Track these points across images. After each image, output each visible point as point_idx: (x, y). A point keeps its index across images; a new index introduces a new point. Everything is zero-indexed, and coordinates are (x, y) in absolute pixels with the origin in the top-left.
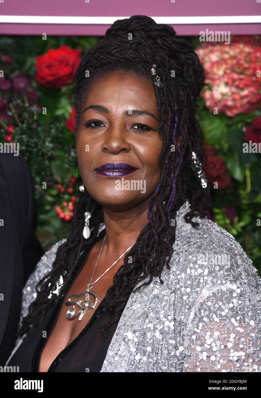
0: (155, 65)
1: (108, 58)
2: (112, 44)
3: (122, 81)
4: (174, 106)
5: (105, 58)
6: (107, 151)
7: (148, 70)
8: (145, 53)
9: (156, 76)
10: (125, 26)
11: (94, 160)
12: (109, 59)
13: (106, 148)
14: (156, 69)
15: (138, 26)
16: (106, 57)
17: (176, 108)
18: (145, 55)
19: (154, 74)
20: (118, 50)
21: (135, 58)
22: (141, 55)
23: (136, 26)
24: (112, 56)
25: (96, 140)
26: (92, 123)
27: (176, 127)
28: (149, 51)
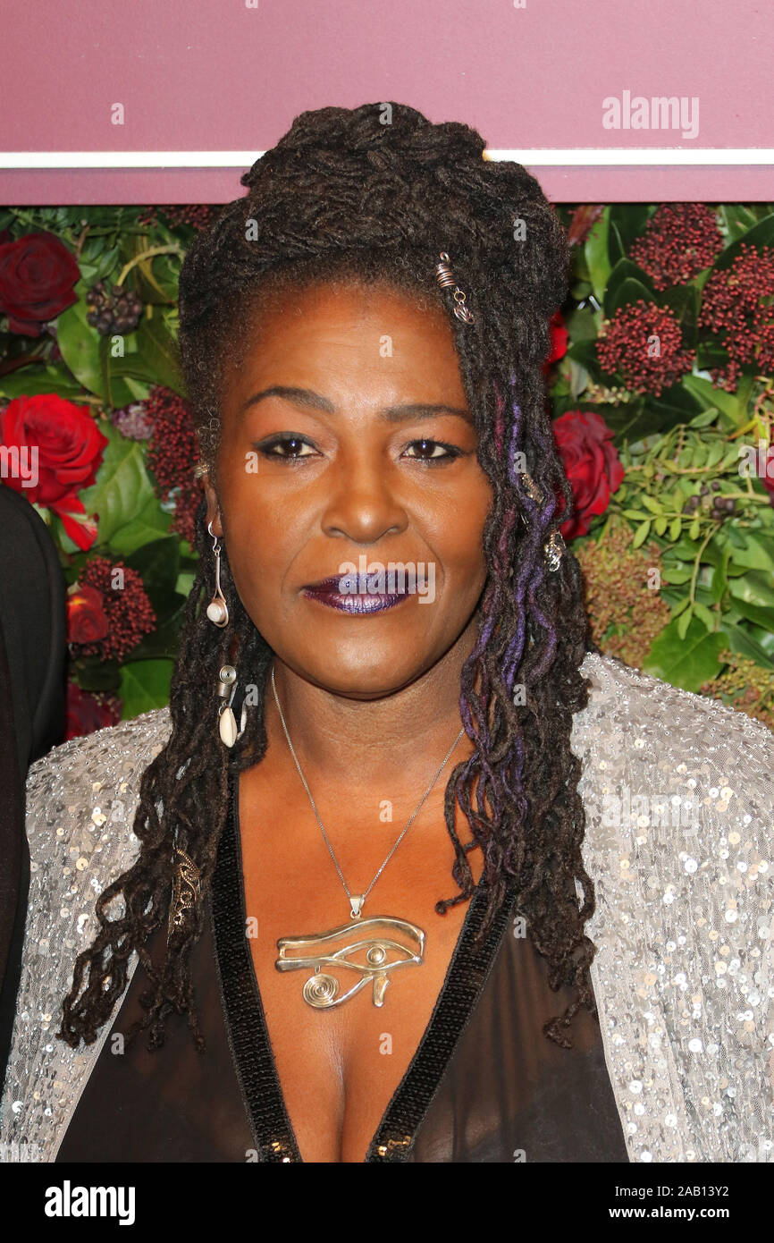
0: (447, 256)
1: (305, 243)
2: (310, 199)
3: (364, 318)
4: (507, 373)
5: (293, 242)
6: (338, 534)
7: (429, 272)
8: (416, 221)
9: (452, 289)
10: (334, 137)
11: (298, 558)
12: (307, 245)
13: (337, 527)
14: (449, 266)
15: (379, 138)
16: (296, 238)
17: (514, 382)
18: (416, 227)
19: (447, 284)
20: (330, 215)
21: (384, 239)
22: (403, 229)
23: (372, 139)
24: (315, 234)
25: (298, 498)
26: (276, 443)
27: (515, 435)
28: (425, 215)
